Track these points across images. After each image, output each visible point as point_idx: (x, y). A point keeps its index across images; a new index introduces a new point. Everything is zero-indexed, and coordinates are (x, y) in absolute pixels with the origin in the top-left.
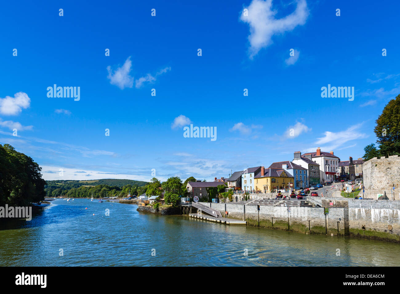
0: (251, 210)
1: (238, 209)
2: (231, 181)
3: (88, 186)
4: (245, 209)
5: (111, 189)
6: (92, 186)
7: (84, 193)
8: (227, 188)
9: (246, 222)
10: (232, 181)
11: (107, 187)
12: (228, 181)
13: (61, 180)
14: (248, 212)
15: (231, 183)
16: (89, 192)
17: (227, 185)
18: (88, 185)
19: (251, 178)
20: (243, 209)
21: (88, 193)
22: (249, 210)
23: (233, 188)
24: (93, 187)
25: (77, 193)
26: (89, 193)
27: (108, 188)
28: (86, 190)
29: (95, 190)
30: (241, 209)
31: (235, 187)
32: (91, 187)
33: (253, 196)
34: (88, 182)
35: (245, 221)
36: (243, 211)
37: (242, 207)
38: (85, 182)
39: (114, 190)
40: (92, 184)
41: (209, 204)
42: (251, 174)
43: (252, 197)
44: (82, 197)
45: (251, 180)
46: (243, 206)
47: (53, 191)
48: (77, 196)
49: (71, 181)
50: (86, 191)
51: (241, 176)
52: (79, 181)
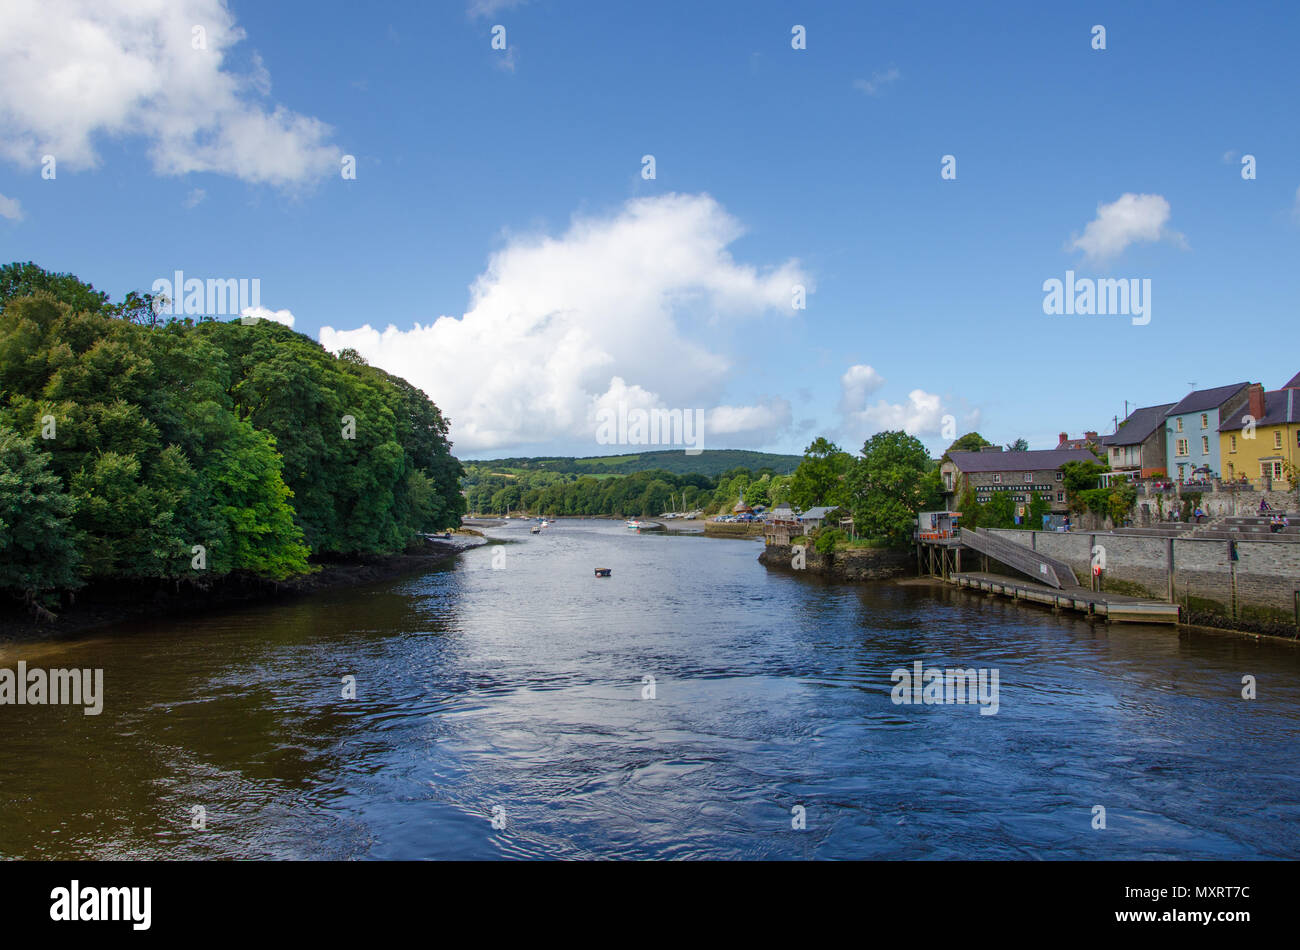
0: (1198, 560)
1: (1146, 556)
2: (1121, 446)
3: (602, 477)
4: (1175, 554)
5: (678, 484)
6: (617, 477)
7: (589, 499)
8: (1107, 474)
9: (1180, 609)
10: (1126, 446)
11: (668, 479)
12: (1110, 445)
13: (519, 457)
14: (1187, 566)
15: (1122, 452)
16: (607, 497)
17: (1106, 461)
18: (604, 472)
19: (1205, 433)
20: (1165, 555)
21: (602, 500)
22: (1191, 559)
23: (1132, 473)
24: (621, 480)
25: (568, 502)
26: (605, 500)
27: (669, 482)
28: (598, 490)
29: (627, 489)
30: (1157, 555)
31: (1139, 468)
32: (613, 479)
33: (1215, 505)
34: (606, 463)
35: (1173, 602)
36: (1163, 563)
37: (1162, 546)
38: (595, 463)
39: (691, 487)
40: (619, 468)
41: (1028, 536)
42: (1205, 416)
43: (1212, 507)
44: (583, 513)
45: (1206, 438)
46: (1166, 543)
47: (493, 494)
48: (570, 511)
49: (551, 459)
50: (597, 494)
51: (1165, 423)
52: (573, 459)
